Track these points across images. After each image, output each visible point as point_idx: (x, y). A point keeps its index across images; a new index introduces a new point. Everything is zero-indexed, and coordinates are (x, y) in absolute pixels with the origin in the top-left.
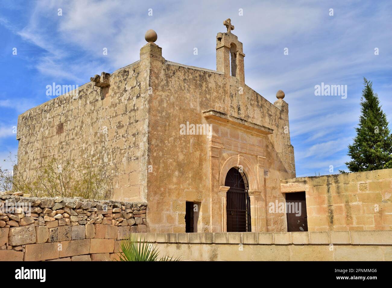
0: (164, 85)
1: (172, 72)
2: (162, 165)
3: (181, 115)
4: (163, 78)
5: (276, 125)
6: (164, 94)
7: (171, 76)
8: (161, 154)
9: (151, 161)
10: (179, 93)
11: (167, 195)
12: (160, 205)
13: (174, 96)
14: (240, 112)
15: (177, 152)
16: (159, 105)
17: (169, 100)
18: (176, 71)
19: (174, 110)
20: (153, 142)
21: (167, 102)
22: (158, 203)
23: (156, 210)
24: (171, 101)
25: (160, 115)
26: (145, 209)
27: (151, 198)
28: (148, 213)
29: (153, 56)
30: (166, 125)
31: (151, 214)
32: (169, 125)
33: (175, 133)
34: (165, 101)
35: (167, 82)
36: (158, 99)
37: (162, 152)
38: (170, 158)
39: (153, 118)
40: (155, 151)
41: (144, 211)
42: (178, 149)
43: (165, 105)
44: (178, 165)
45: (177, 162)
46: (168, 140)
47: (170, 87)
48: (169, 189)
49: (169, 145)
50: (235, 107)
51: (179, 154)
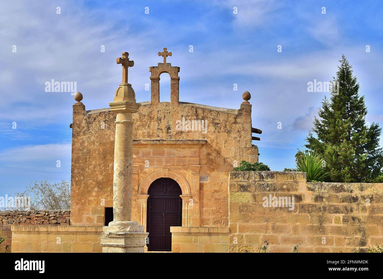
0: (86, 130)
1: (93, 119)
2: (83, 185)
3: (100, 148)
4: (84, 125)
5: (227, 131)
6: (85, 137)
7: (92, 122)
8: (82, 178)
9: (74, 183)
10: (99, 133)
11: (87, 204)
12: (81, 211)
13: (94, 136)
14: (169, 131)
15: (97, 175)
16: (81, 146)
17: (90, 140)
18: (96, 117)
19: (94, 146)
20: (76, 171)
21: (88, 142)
22: (79, 210)
23: (78, 214)
24: (92, 140)
25: (81, 152)
26: (70, 214)
27: (73, 207)
28: (71, 216)
29: (75, 113)
30: (86, 158)
31: (74, 217)
32: (90, 157)
33: (95, 162)
34: (86, 142)
35: (88, 127)
36: (80, 142)
37: (83, 176)
38: (90, 180)
39: (75, 155)
40: (77, 177)
41: (68, 215)
42: (97, 173)
43: (86, 144)
44: (97, 183)
45: (97, 181)
46: (88, 168)
47: (91, 131)
48: (88, 200)
49: (89, 171)
50: (163, 128)
51: (99, 176)
